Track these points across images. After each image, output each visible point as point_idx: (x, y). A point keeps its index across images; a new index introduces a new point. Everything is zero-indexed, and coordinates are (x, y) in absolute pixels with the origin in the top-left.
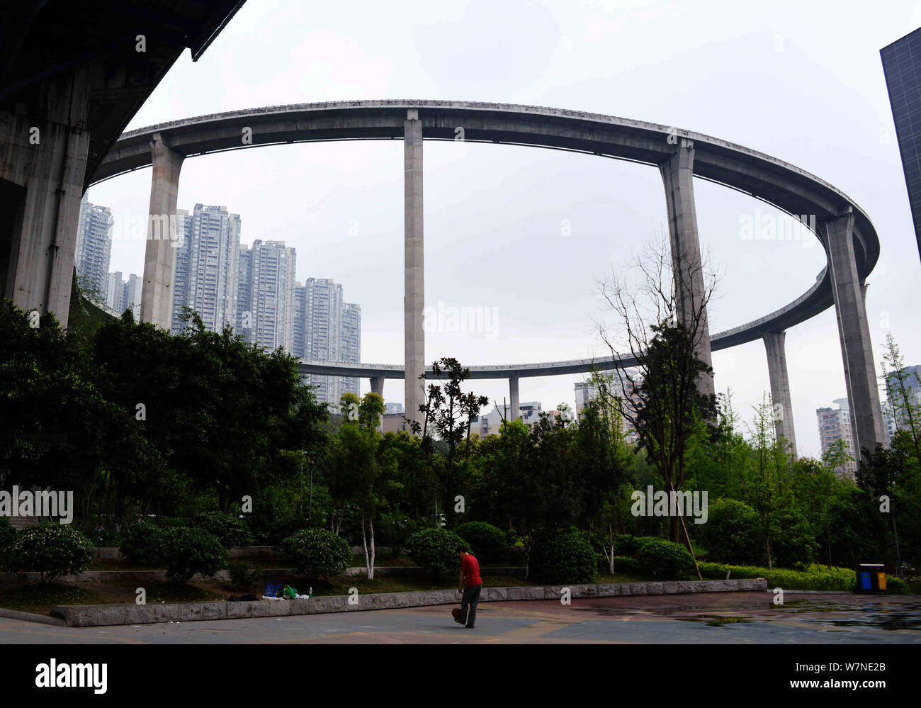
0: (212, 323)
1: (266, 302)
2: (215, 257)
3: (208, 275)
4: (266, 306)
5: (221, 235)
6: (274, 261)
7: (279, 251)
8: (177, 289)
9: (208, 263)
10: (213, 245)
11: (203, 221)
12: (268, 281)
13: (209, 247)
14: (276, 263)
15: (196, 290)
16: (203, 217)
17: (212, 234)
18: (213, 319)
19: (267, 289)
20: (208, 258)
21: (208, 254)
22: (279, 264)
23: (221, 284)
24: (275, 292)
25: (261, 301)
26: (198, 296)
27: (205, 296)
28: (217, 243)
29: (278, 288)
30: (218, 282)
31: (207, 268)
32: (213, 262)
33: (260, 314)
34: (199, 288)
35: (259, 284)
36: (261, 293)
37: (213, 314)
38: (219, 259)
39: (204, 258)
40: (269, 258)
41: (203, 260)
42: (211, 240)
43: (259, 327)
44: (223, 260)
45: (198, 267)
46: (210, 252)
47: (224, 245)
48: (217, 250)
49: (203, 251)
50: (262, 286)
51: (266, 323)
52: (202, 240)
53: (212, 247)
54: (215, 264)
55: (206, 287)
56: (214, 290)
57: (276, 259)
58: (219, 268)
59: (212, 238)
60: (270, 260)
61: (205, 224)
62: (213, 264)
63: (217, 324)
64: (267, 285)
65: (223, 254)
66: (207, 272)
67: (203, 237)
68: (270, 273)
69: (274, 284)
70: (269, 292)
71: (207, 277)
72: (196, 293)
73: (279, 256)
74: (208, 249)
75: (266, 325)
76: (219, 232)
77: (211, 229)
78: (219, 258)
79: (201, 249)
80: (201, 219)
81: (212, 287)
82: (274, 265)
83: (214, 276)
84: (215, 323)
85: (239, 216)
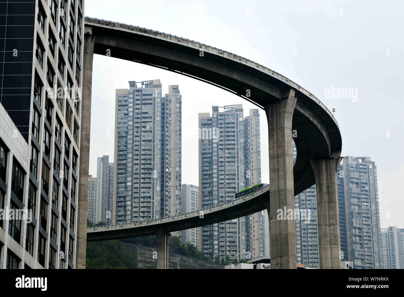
0: (150, 197)
1: (227, 168)
2: (151, 131)
3: (144, 150)
4: (227, 173)
5: (154, 108)
6: (232, 125)
7: (237, 114)
8: (120, 167)
9: (143, 138)
10: (147, 120)
11: (136, 98)
12: (227, 147)
13: (143, 122)
14: (234, 127)
15: (132, 167)
16: (136, 93)
17: (145, 109)
18: (151, 193)
19: (227, 155)
20: (143, 134)
21: (143, 129)
22: (237, 128)
23: (158, 157)
24: (234, 157)
25: (221, 168)
26: (134, 172)
27: (142, 171)
28: (151, 117)
29: (238, 152)
30: (154, 156)
31: (143, 143)
32: (148, 136)
33: (221, 181)
34: (136, 164)
35: (218, 151)
36: (221, 160)
37: (150, 188)
38: (154, 133)
39: (139, 134)
40: (227, 123)
41: (138, 136)
42: (146, 115)
43: (220, 195)
44: (158, 133)
45: (133, 143)
46: (145, 127)
47: (158, 118)
48: (151, 124)
49: (138, 127)
50: (221, 153)
51: (227, 190)
52: (136, 116)
53: (147, 122)
54: (150, 138)
55: (143, 162)
56: (150, 164)
57: (234, 123)
58: (154, 142)
59: (146, 113)
60: (229, 125)
61: (138, 100)
62: (148, 138)
63: (156, 198)
64: (227, 151)
65: (158, 128)
66: (143, 148)
67: (138, 114)
68: (230, 138)
69: (234, 149)
70: (229, 158)
71: (143, 152)
72: (133, 169)
73: (237, 119)
74: (143, 125)
75: (228, 192)
76: (152, 106)
77: (144, 104)
78: (154, 131)
79: (136, 125)
80: (134, 95)
81: (148, 162)
82: (233, 130)
83: (150, 150)
84: (153, 197)
85: (178, 86)
